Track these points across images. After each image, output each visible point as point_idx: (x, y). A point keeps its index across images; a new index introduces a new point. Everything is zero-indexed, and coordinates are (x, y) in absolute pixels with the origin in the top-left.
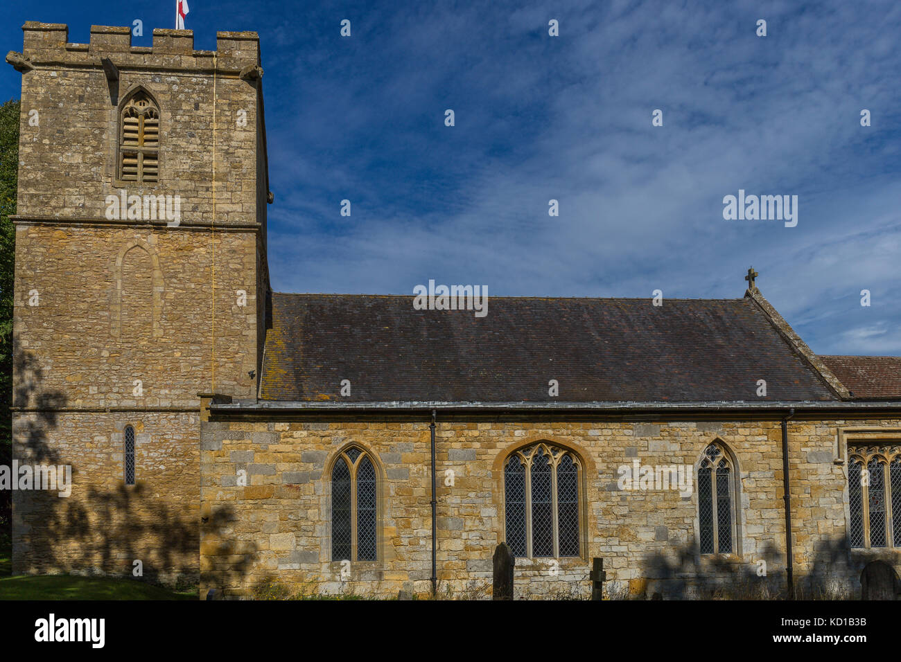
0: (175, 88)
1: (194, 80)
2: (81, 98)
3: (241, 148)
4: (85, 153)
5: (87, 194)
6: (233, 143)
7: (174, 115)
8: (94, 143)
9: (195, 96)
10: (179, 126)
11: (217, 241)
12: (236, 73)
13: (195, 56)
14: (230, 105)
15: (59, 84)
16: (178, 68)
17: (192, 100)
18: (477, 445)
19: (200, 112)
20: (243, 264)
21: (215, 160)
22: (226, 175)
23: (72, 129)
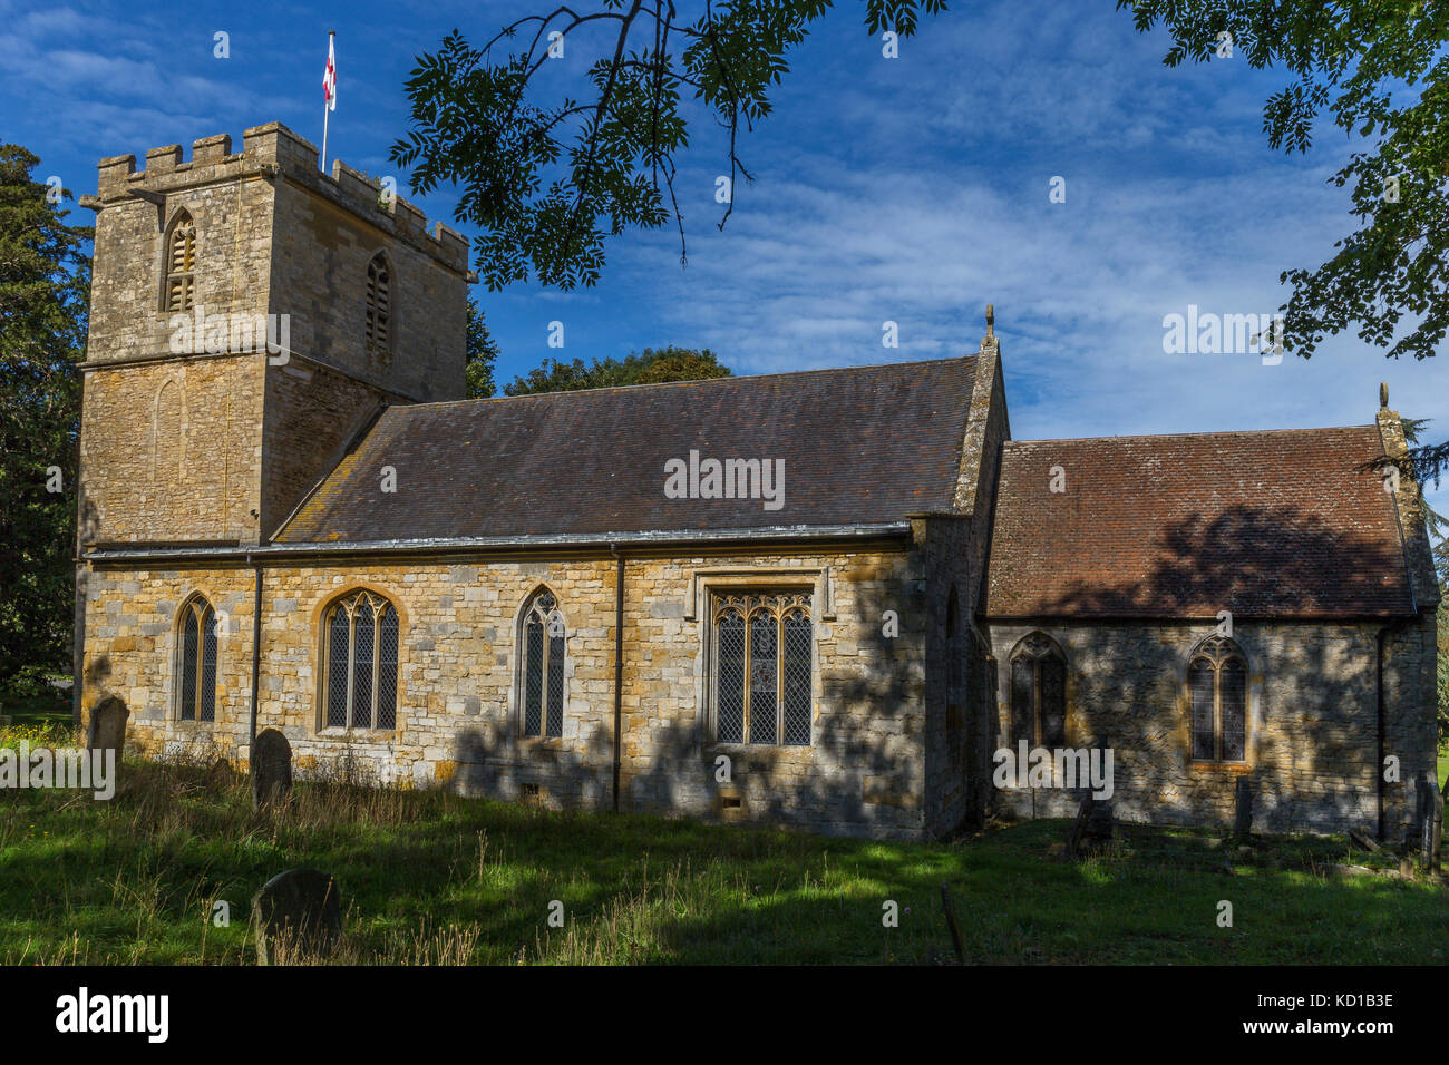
0: (209, 202)
1: (224, 190)
2: (137, 231)
3: (258, 258)
4: (138, 287)
5: (137, 332)
6: (252, 254)
7: (206, 234)
8: (144, 276)
9: (223, 208)
10: (210, 244)
11: (234, 367)
12: (257, 174)
13: (225, 163)
14: (252, 211)
15: (122, 219)
16: (213, 179)
17: (221, 213)
18: (298, 594)
19: (227, 225)
20: (253, 390)
21: (237, 277)
22: (244, 291)
23: (129, 265)
